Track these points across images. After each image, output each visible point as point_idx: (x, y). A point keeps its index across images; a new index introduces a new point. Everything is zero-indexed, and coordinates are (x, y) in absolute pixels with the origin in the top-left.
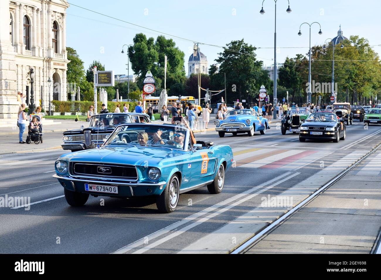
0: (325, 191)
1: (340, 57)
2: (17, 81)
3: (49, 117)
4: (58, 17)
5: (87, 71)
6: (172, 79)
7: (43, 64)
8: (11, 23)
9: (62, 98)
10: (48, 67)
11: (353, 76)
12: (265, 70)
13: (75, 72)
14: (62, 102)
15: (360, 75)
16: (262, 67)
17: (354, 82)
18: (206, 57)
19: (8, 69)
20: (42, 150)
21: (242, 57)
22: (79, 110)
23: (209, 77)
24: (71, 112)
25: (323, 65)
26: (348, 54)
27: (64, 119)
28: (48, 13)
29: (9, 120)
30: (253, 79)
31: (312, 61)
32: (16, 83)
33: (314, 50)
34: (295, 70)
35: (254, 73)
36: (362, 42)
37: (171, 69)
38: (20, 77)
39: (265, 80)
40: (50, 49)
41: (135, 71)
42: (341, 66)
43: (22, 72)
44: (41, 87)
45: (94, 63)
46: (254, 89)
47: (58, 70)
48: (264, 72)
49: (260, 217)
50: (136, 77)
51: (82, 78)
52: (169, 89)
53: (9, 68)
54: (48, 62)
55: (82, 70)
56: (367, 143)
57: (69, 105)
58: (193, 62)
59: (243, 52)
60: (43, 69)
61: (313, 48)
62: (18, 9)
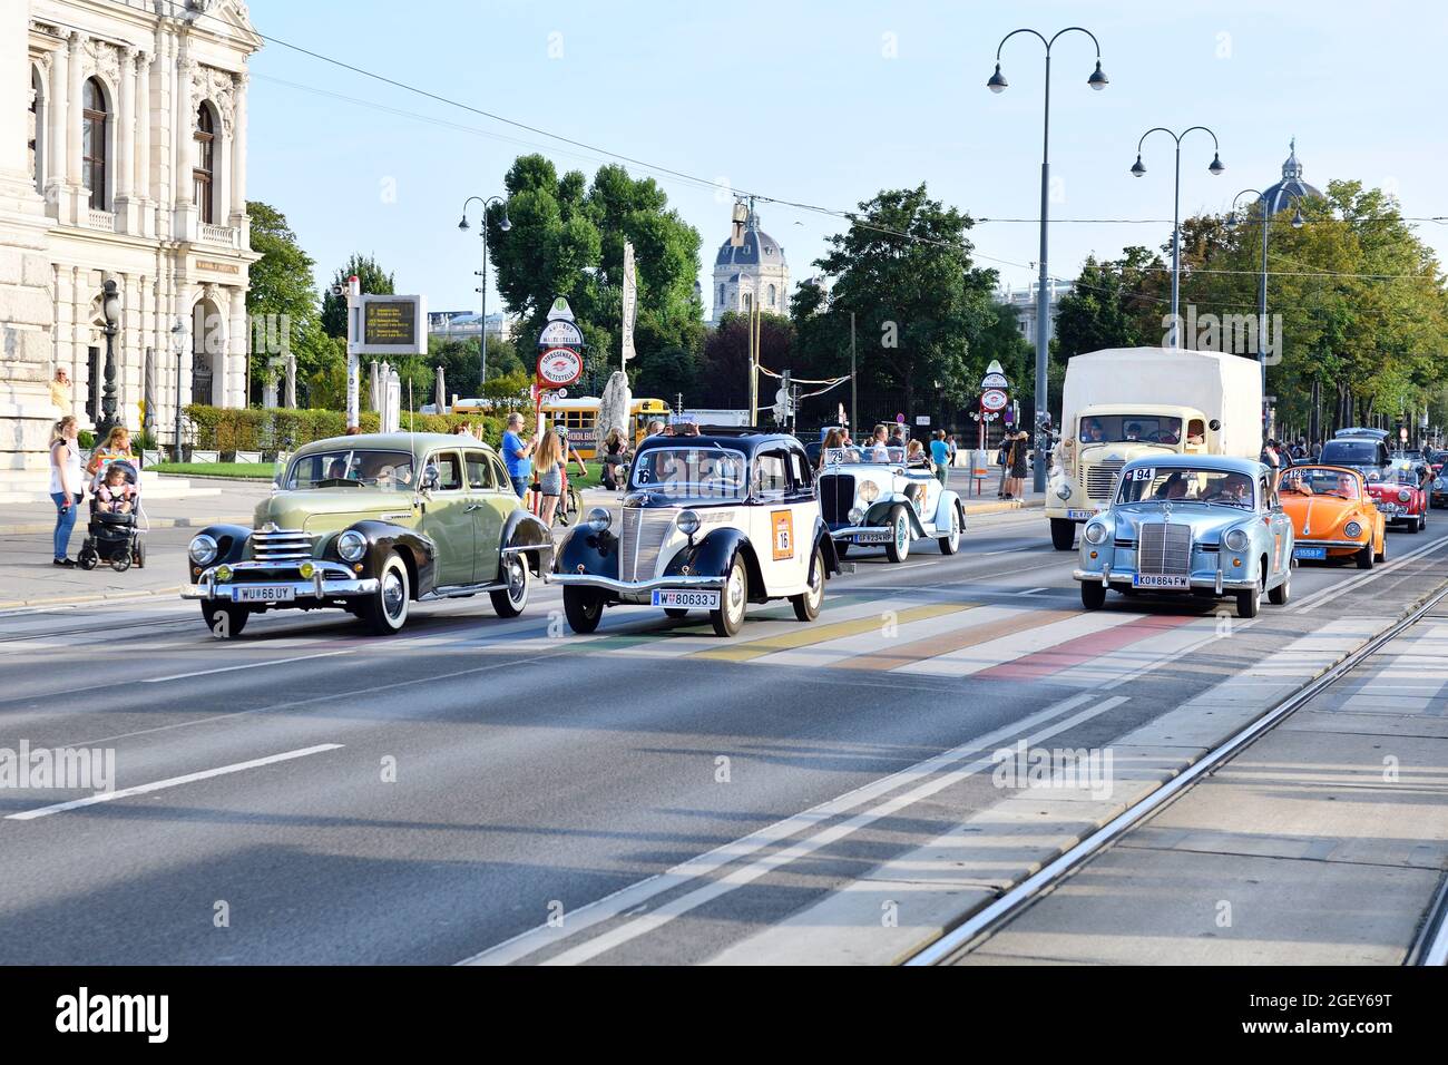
0: (1218, 768)
1: (1288, 260)
2: (52, 329)
3: (175, 470)
4: (218, 84)
5: (327, 294)
6: (650, 331)
7: (158, 265)
8: (34, 104)
9: (226, 395)
10: (176, 277)
11: (1340, 335)
12: (1004, 304)
13: (279, 296)
14: (228, 410)
15: (1366, 330)
16: (994, 292)
17: (1342, 355)
18: (782, 250)
19: (19, 281)
20: (141, 593)
21: (920, 253)
22: (289, 443)
23: (791, 328)
24: (259, 449)
25: (1225, 290)
26: (1321, 252)
27: (232, 477)
28: (178, 68)
29: (19, 476)
30: (959, 336)
31: (1182, 275)
32: (49, 336)
33: (1191, 233)
34: (1119, 305)
35: (963, 315)
36: (1373, 205)
37: (649, 292)
38: (65, 312)
39: (1004, 345)
40: (185, 209)
41: (509, 298)
42: (1294, 295)
43: (75, 294)
44: (145, 351)
45: (353, 263)
46: (962, 377)
47: (215, 288)
48: (1003, 312)
49: (970, 865)
50: (515, 320)
51: (305, 321)
52: (638, 371)
53: (24, 275)
54: (176, 257)
55: (308, 290)
56: (1386, 591)
57: (253, 424)
58: (734, 268)
59: (923, 235)
60: (156, 284)
61: (1188, 225)
62: (62, 50)
